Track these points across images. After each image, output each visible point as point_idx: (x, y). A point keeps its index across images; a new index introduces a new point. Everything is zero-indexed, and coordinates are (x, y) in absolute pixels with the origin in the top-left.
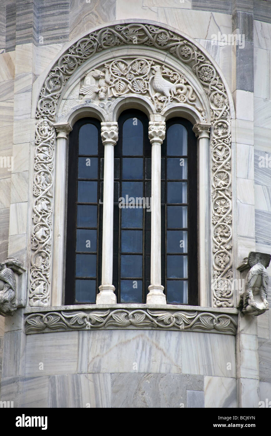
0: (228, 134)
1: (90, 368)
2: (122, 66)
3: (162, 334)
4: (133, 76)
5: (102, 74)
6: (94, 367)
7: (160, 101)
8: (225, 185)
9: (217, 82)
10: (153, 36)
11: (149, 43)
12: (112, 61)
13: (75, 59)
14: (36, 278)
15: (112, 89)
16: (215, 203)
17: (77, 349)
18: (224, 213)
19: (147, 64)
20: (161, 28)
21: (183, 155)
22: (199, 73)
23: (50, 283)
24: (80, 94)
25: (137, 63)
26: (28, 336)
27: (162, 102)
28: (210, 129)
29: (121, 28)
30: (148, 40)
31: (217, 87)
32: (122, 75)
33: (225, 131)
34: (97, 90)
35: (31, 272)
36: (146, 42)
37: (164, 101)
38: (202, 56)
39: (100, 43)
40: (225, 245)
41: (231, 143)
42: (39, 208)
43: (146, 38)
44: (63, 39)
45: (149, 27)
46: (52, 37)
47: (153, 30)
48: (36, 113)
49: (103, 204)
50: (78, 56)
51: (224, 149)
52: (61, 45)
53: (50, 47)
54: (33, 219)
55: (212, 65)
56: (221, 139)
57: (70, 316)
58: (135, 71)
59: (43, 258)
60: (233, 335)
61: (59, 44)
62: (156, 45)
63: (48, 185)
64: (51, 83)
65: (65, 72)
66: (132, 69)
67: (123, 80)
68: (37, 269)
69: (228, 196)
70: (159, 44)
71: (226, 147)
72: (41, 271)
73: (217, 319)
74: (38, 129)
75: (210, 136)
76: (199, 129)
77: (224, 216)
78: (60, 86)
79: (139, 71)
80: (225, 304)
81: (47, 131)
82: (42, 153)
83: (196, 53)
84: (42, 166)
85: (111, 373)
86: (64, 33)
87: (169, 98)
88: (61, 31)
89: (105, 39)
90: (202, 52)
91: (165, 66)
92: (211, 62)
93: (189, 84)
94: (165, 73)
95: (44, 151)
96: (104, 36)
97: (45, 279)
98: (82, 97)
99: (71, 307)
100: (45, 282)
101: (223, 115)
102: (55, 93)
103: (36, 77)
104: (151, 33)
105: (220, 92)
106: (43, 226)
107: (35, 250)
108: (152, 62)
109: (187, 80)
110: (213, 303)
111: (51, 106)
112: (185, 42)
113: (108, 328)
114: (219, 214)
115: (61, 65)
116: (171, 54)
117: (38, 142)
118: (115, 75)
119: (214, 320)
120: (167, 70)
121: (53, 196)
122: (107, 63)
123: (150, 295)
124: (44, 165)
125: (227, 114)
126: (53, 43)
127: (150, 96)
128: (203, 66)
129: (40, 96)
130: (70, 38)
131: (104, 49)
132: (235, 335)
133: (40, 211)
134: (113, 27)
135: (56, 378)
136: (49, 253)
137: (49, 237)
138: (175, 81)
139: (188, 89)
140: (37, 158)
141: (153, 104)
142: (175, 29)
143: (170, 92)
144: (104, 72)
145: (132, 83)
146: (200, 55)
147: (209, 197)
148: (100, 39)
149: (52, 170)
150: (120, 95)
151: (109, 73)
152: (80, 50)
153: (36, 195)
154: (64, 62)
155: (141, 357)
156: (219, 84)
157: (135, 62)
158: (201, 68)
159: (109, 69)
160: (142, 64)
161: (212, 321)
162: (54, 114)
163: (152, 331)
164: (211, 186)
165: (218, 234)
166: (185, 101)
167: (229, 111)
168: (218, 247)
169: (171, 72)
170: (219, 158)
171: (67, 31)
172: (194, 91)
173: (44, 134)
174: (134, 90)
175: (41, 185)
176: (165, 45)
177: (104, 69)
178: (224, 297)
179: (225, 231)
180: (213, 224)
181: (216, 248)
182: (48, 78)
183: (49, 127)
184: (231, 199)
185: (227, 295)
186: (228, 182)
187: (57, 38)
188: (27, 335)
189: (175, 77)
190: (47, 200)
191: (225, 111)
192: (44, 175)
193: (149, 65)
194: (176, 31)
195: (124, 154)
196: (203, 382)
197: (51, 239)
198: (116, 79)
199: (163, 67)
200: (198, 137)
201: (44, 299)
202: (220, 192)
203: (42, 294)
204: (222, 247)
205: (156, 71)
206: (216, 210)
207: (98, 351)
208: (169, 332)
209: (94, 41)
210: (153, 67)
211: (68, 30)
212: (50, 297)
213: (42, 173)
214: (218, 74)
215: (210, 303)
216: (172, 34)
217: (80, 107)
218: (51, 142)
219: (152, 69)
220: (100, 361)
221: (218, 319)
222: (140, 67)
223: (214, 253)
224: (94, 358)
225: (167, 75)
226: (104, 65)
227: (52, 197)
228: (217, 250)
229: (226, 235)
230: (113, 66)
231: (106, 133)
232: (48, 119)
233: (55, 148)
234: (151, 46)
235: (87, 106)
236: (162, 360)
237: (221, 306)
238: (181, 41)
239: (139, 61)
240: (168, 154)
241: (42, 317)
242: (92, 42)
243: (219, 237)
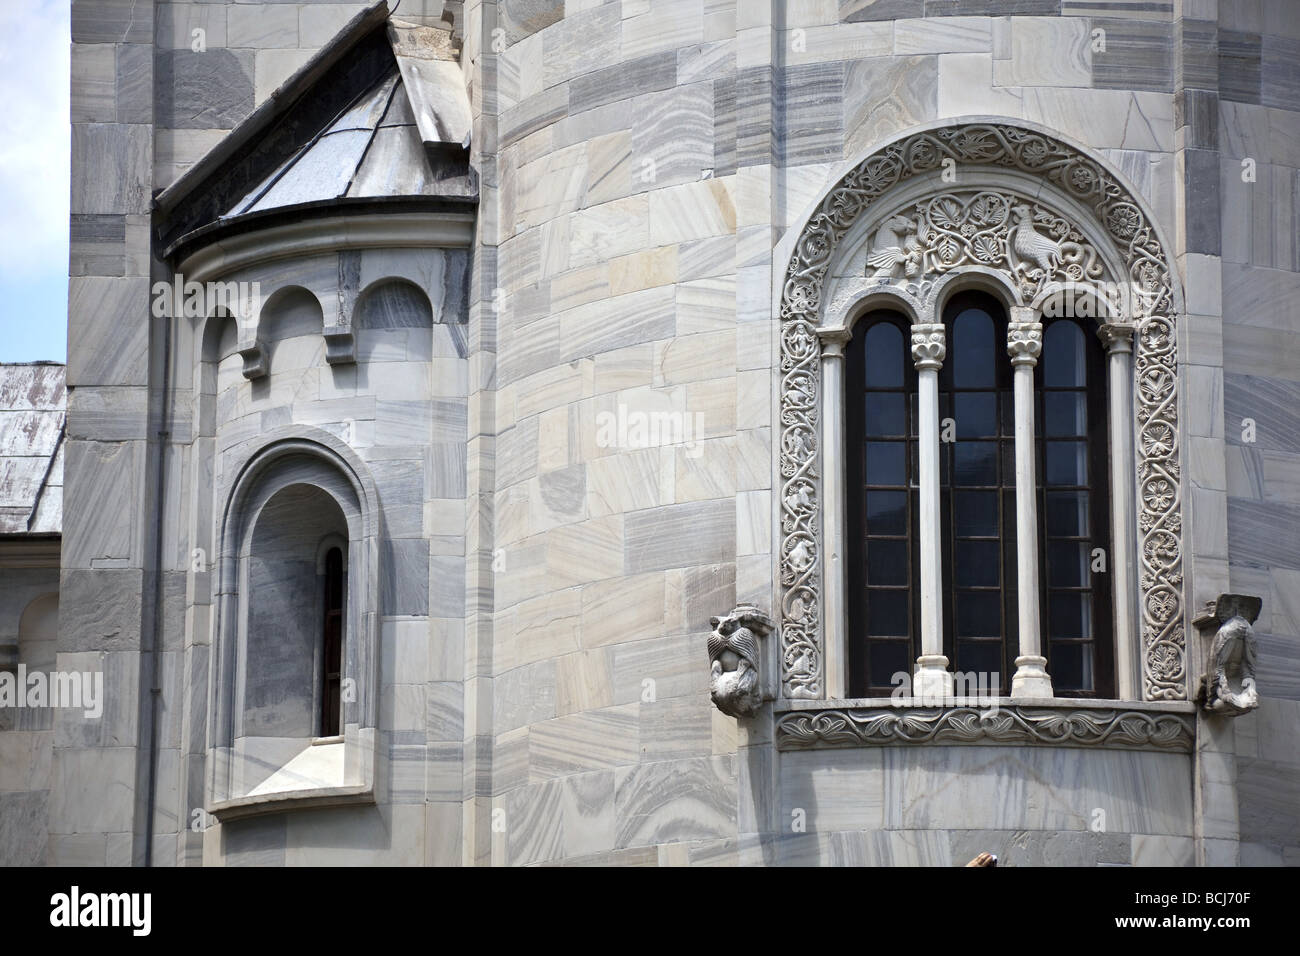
0: (1170, 346)
1: (907, 819)
2: (952, 209)
3: (1047, 755)
4: (975, 228)
5: (912, 225)
6: (915, 818)
7: (1031, 280)
8: (1166, 453)
9: (1147, 239)
10: (1015, 149)
11: (1007, 160)
12: (931, 199)
13: (858, 197)
14: (794, 641)
15: (933, 257)
16: (1145, 488)
17: (880, 782)
18: (1165, 510)
19: (1002, 203)
20: (1030, 132)
21: (1078, 385)
22: (1109, 220)
23: (821, 650)
24: (867, 267)
25: (981, 202)
26: (784, 756)
27: (1034, 282)
28: (1133, 334)
29: (950, 135)
30: (1005, 155)
31: (1146, 249)
32: (952, 228)
33: (1163, 338)
34: (902, 257)
35: (783, 630)
36: (1000, 159)
37: (1038, 279)
38: (1114, 187)
39: (908, 164)
40: (1168, 575)
41: (1176, 365)
42: (793, 501)
43: (1001, 153)
44: (832, 155)
45: (1007, 132)
46: (809, 150)
47: (1014, 138)
48: (782, 308)
49: (919, 489)
50: (863, 191)
51: (1163, 377)
52: (827, 166)
53: (806, 170)
54: (783, 524)
55: (1135, 203)
56: (1155, 356)
57: (866, 720)
58: (978, 219)
59: (805, 601)
60: (1185, 753)
61: (823, 165)
62: (1021, 164)
63: (810, 453)
64: (810, 247)
65: (838, 223)
66: (972, 215)
67: (954, 238)
68: (794, 625)
69: (1172, 475)
70: (1027, 162)
71: (1166, 372)
72: (803, 629)
73: (1154, 725)
74: (786, 341)
75: (1132, 348)
76: (1110, 335)
77: (1165, 515)
78: (827, 252)
79: (986, 218)
80: (1170, 694)
81: (803, 343)
82: (795, 389)
83: (1102, 180)
84: (797, 416)
85: (950, 831)
86: (834, 142)
87: (1049, 272)
88: (826, 137)
89: (917, 157)
90: (1114, 179)
91: (1040, 207)
92: (1132, 198)
93: (1088, 243)
94: (1040, 221)
95: (800, 385)
96: (914, 150)
97: (812, 644)
98: (871, 271)
99: (867, 702)
100: (810, 650)
101: (1158, 307)
102: (818, 266)
103: (779, 232)
104: (1010, 142)
105: (1154, 258)
106: (802, 537)
107: (791, 587)
108: (1012, 200)
109: (1085, 234)
110: (1145, 690)
111: (810, 293)
112: (1080, 158)
113: (939, 744)
114: (1155, 510)
115: (830, 211)
116: (1052, 182)
117: (787, 367)
118: (939, 226)
119: (1149, 727)
120: (1042, 215)
121: (820, 477)
122: (921, 203)
123: (1019, 677)
124: (800, 414)
125: (1168, 304)
126: (812, 162)
127: (1009, 269)
128: (1117, 207)
129: (788, 275)
130: (845, 153)
131: (914, 175)
132: (1191, 754)
133: (795, 508)
134: (934, 132)
135: (844, 838)
136: (816, 591)
137: (815, 558)
138: (1060, 237)
139: (1087, 253)
140: (787, 399)
141: (1016, 284)
142: (1059, 133)
143: (1051, 260)
144: (916, 221)
145: (973, 243)
146: (1110, 183)
147: (1134, 475)
148: (907, 157)
149: (815, 422)
150: (948, 269)
151: (926, 223)
152: (867, 179)
153: (786, 475)
154: (836, 204)
155: (1007, 800)
156: (1149, 243)
157: (977, 200)
158: (1114, 209)
159: (924, 214)
160: (992, 204)
161: (1144, 728)
162: (815, 308)
163: (1027, 749)
164: (1136, 452)
165: (1154, 553)
166: (1081, 277)
167: (1171, 297)
168: (1154, 578)
169: (1052, 217)
170: (1153, 396)
171: (839, 138)
172: (1098, 256)
173: (799, 349)
174: (978, 257)
175: (795, 455)
176: (1038, 165)
177: (914, 215)
178: (1169, 680)
179: (1168, 545)
180: (1143, 530)
181: (1149, 580)
182: (805, 237)
183: (807, 335)
184: (1178, 480)
185: (1174, 675)
186: (1172, 446)
187: (819, 152)
188: (781, 752)
189: (1061, 230)
190: (808, 484)
191: (1163, 298)
192: (800, 434)
193: (1007, 205)
194: (1062, 138)
195: (957, 384)
196: (1129, 846)
197: (819, 564)
198: (941, 235)
199: (1036, 208)
200: (1108, 349)
201: (810, 683)
202: (1155, 466)
203: (806, 674)
204: (1161, 578)
205: (1020, 218)
206: (1148, 503)
207: (923, 788)
208: (1059, 750)
209: (896, 160)
210: (1014, 209)
211: (841, 137)
212: (822, 678)
213: (797, 431)
214: (1147, 223)
215: (1140, 690)
216: (1053, 144)
217: (869, 293)
218: (813, 365)
219: (1013, 213)
220: (927, 806)
221: (1157, 723)
222: (989, 209)
223: (1146, 590)
224: (915, 801)
225: (1044, 224)
226: (914, 207)
227: (817, 478)
228: (1152, 583)
229: (1170, 554)
230: (932, 208)
231: (922, 348)
232: (806, 319)
233: (819, 378)
234: (1009, 167)
235: (881, 290)
236: (1047, 804)
237: (1162, 698)
238: (1071, 156)
239: (985, 197)
240: (1048, 383)
241: (810, 720)
242: (892, 162)
243: (1156, 559)
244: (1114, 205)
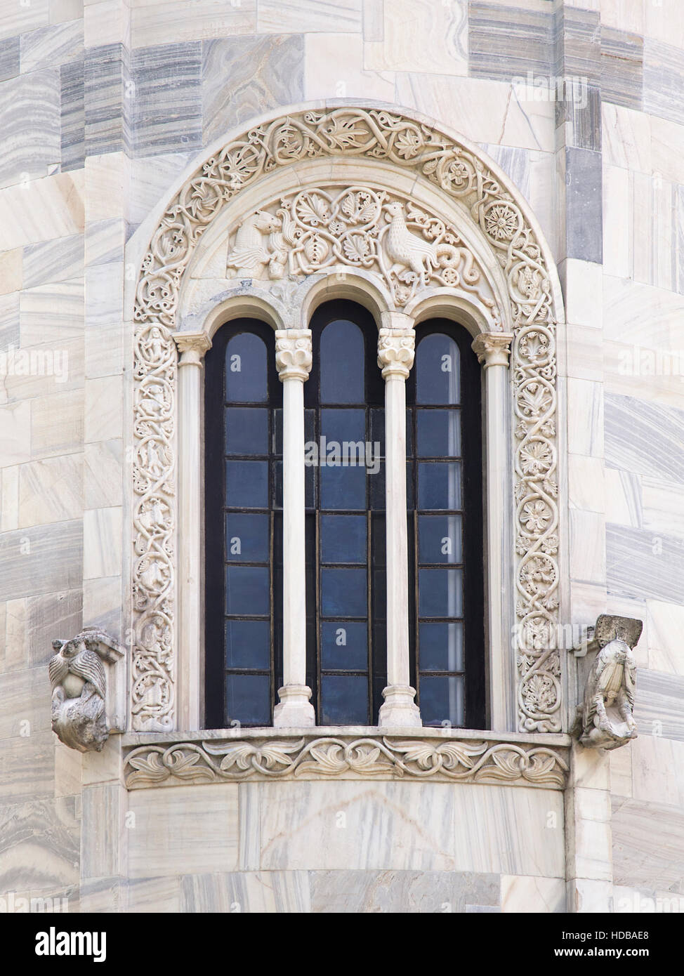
0: (551, 357)
1: (264, 859)
2: (321, 205)
3: (415, 788)
4: (343, 226)
5: (277, 222)
6: (272, 858)
7: (404, 283)
8: (545, 471)
9: (527, 241)
10: (388, 138)
11: (379, 151)
12: (297, 194)
13: (218, 188)
14: (145, 670)
15: (299, 255)
16: (523, 510)
17: (235, 820)
18: (543, 531)
19: (373, 200)
20: (404, 119)
21: (451, 402)
22: (486, 220)
23: (175, 681)
24: (228, 267)
25: (352, 197)
26: (132, 793)
27: (407, 285)
28: (510, 345)
29: (318, 119)
30: (376, 145)
31: (525, 252)
32: (320, 224)
33: (543, 351)
34: (266, 258)
35: (134, 658)
36: (371, 150)
37: (412, 283)
38: (493, 184)
39: (272, 153)
40: (544, 600)
41: (556, 377)
42: (146, 521)
43: (373, 142)
44: (189, 143)
45: (378, 117)
46: (165, 139)
47: (387, 124)
48: (135, 309)
49: (282, 511)
50: (223, 182)
51: (542, 390)
52: (185, 156)
53: (161, 161)
54: (135, 543)
55: (515, 202)
56: (534, 369)
57: (222, 752)
58: (348, 216)
59: (158, 627)
60: (558, 790)
61: (180, 154)
62: (393, 156)
63: (165, 469)
64: (167, 243)
65: (196, 217)
66: (341, 211)
67: (322, 236)
68: (147, 653)
69: (550, 494)
70: (400, 153)
71: (544, 386)
72: (155, 657)
73: (528, 759)
74: (140, 345)
75: (509, 362)
76: (487, 346)
77: (542, 538)
78: (184, 250)
79: (356, 216)
80: (544, 726)
81: (158, 349)
82: (150, 398)
83: (480, 175)
84: (152, 427)
85: (309, 871)
86: (190, 129)
87: (423, 275)
88: (183, 124)
89: (282, 144)
90: (492, 174)
91: (414, 205)
92: (512, 196)
93: (464, 246)
94: (414, 220)
95: (154, 394)
96: (280, 136)
97: (164, 674)
98: (233, 272)
99: (223, 733)
100: (163, 680)
101: (538, 315)
102: (173, 266)
103: (131, 228)
104: (382, 130)
105: (532, 263)
106: (156, 558)
107: (142, 612)
108: (384, 196)
109: (460, 236)
110: (518, 723)
111: (166, 294)
112: (457, 150)
113: (300, 778)
114: (532, 532)
115: (187, 204)
116: (427, 177)
117: (140, 374)
118: (305, 223)
119: (522, 760)
120: (416, 214)
121: (175, 494)
122: (286, 197)
123: (386, 708)
124: (156, 426)
125: (547, 312)
126: (168, 152)
127: (381, 271)
128: (496, 206)
129: (143, 272)
130: (203, 142)
131: (278, 165)
132: (565, 789)
133: (149, 526)
134: (302, 115)
135: (195, 881)
136: (170, 617)
137: (170, 582)
138: (435, 238)
139: (463, 257)
140: (139, 408)
141: (389, 289)
142: (435, 121)
143: (425, 263)
144: (281, 217)
145: (342, 242)
146: (489, 179)
147: (510, 496)
148: (272, 143)
149: (171, 435)
150: (315, 270)
151: (292, 219)
152: (227, 168)
153: (139, 491)
154: (194, 195)
155: (371, 838)
156: (529, 246)
157: (347, 196)
158: (492, 209)
159: (290, 210)
160: (362, 200)
161: (517, 762)
162: (172, 311)
163: (393, 783)
164: (513, 472)
165: (530, 577)
166: (456, 283)
167: (551, 305)
168: (530, 605)
169: (426, 217)
170: (531, 411)
171: (197, 125)
172: (475, 260)
173: (154, 356)
174: (347, 257)
175: (150, 469)
176: (412, 157)
177: (280, 211)
178: (543, 712)
179: (545, 569)
180: (518, 554)
181: (524, 606)
182: (160, 232)
183: (162, 341)
184: (556, 500)
185: (549, 706)
186: (550, 464)
187: (176, 140)
188: (129, 791)
189: (435, 230)
190: (163, 501)
191: (543, 306)
192: (155, 447)
193: (379, 202)
194: (438, 127)
195: (324, 399)
196: (498, 887)
197: (173, 588)
198: (308, 234)
199: (409, 205)
200: (484, 362)
201: (162, 716)
202: (532, 485)
203: (159, 705)
204: (537, 604)
205: (392, 216)
206: (523, 525)
207: (281, 827)
208: (428, 786)
209: (260, 146)
210: (386, 206)
211: (199, 123)
212: (175, 710)
213: (151, 444)
214: (528, 225)
215: (513, 724)
216: (428, 133)
217: (230, 296)
218: (169, 374)
219: (385, 211)
220: (286, 845)
221: (530, 757)
222: (359, 205)
223: (521, 617)
224: (272, 840)
225: (418, 224)
226: (280, 202)
227: (172, 495)
228: (527, 610)
229: (546, 578)
230: (299, 204)
231: (288, 354)
232: (161, 322)
233: (175, 388)
234: (380, 160)
235: (244, 292)
236: (414, 842)
237: (536, 731)
238: (448, 147)
239: (356, 192)
240: (419, 400)
241: (161, 755)
242: (254, 149)
243: (532, 584)
244: (492, 204)
